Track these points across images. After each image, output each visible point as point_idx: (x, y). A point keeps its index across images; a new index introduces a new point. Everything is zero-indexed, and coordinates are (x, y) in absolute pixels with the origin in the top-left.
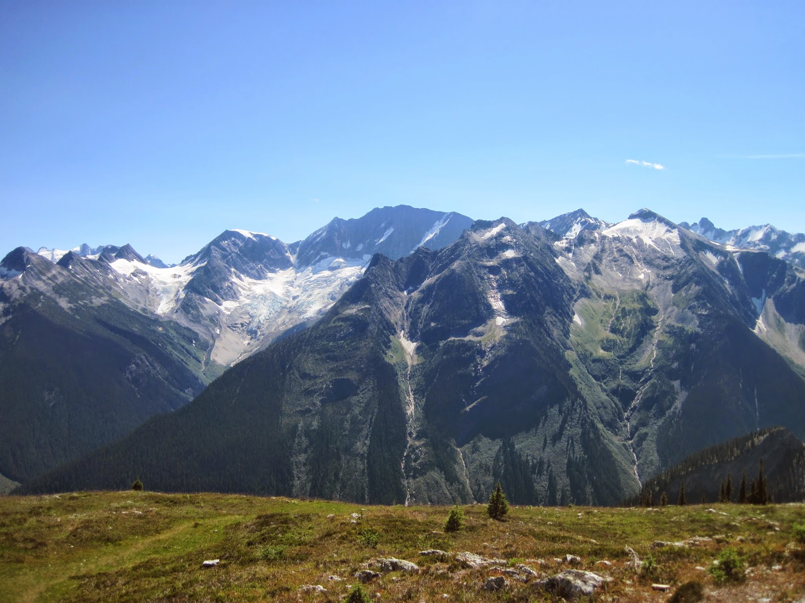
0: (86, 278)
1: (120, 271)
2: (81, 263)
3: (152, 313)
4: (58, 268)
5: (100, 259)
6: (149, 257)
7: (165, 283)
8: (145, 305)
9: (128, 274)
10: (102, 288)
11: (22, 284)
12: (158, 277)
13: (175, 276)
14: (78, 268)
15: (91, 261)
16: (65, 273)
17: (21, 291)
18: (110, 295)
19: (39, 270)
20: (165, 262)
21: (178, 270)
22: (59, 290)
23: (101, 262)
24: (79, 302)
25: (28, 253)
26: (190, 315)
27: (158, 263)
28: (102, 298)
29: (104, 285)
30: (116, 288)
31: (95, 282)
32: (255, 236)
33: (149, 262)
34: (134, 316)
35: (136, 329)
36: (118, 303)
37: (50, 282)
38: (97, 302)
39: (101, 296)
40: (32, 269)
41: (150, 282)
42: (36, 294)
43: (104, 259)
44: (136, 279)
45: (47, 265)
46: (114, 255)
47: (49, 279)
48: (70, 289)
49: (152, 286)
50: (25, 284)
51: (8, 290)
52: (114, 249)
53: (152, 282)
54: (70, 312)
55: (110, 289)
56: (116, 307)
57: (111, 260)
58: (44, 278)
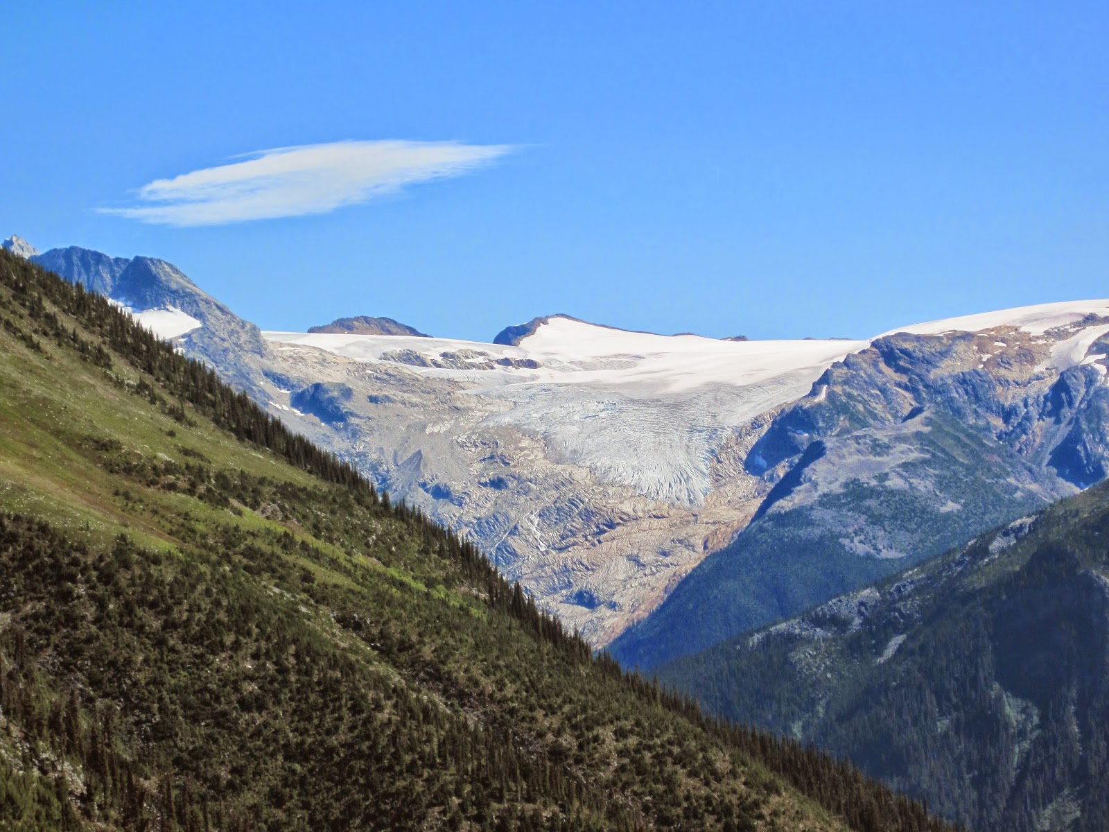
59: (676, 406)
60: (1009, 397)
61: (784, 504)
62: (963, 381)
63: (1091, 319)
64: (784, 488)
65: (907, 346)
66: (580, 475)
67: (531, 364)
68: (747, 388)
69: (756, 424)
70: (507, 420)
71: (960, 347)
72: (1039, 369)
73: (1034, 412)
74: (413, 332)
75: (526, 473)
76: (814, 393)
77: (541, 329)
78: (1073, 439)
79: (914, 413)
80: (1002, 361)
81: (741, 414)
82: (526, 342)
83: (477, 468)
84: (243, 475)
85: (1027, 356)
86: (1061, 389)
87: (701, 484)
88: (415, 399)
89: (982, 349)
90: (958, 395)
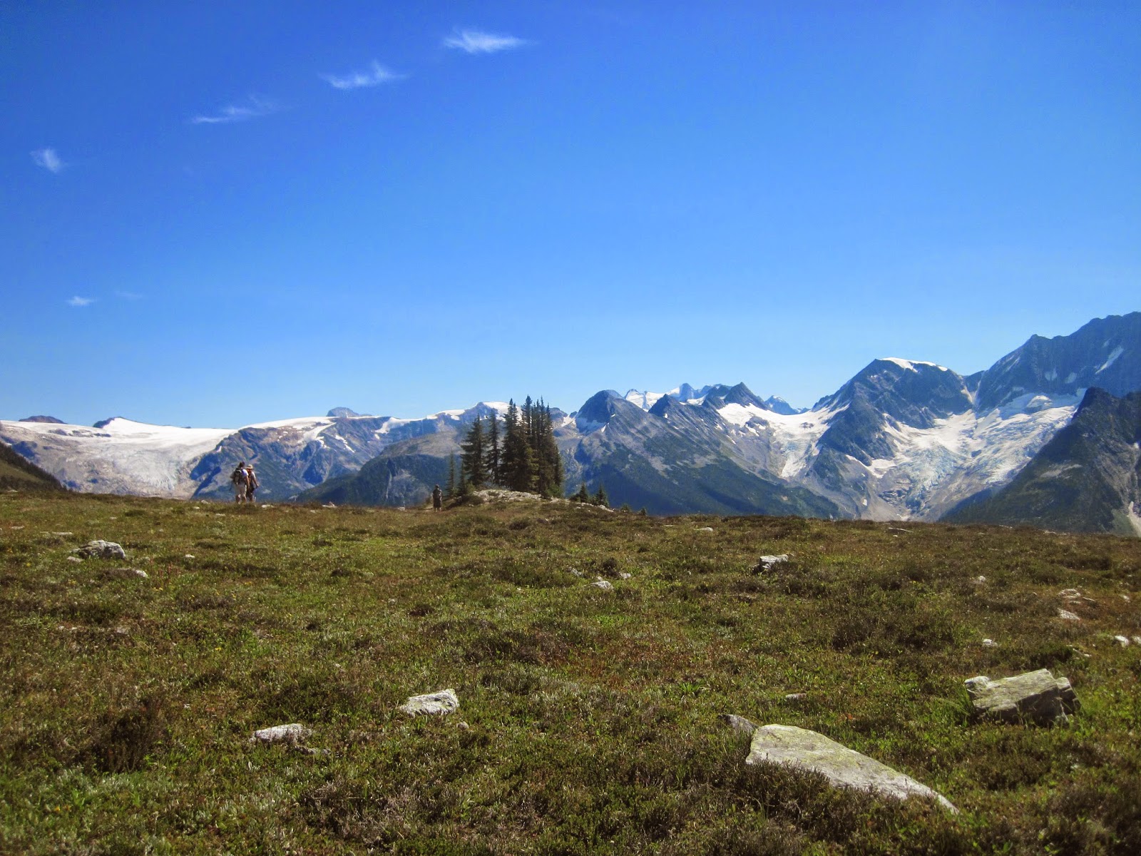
0: (686, 431)
1: (732, 421)
2: (680, 411)
3: (775, 477)
4: (651, 418)
5: (705, 404)
6: (771, 400)
7: (791, 436)
8: (764, 466)
9: (742, 425)
10: (707, 443)
11: (605, 439)
12: (782, 427)
13: (805, 425)
14: (676, 417)
15: (692, 407)
16: (659, 423)
17: (604, 449)
18: (718, 453)
19: (626, 421)
20: (793, 407)
21: (809, 417)
22: (651, 446)
23: (705, 409)
24: (678, 463)
25: (612, 398)
26: (825, 480)
27: (782, 408)
28: (709, 457)
29: (710, 438)
30: (726, 443)
31: (699, 435)
32: (916, 366)
33: (771, 406)
34: (749, 481)
35: (753, 499)
36: (729, 463)
37: (640, 436)
38: (701, 461)
39: (705, 453)
40: (618, 421)
41: (771, 434)
42: (623, 452)
43: (710, 404)
44: (753, 430)
45: (636, 413)
46: (722, 398)
47: (639, 432)
48: (668, 445)
49: (775, 439)
50: (609, 439)
51: (589, 447)
52: (723, 389)
53: (774, 435)
54: (666, 476)
55: (718, 444)
56: (727, 469)
57: (720, 405)
58: (633, 431)
59: (164, 453)
60: (289, 452)
61: (206, 490)
62: (272, 445)
63: (319, 424)
64: (205, 484)
65: (252, 432)
66: (127, 478)
67: (108, 436)
68: (191, 447)
69: (195, 460)
70: (98, 457)
71: (271, 433)
72: (299, 442)
73: (297, 457)
74: (61, 422)
75: (105, 477)
76: (217, 448)
77: (112, 422)
78: (312, 467)
79: (254, 457)
80: (287, 438)
81: (189, 456)
82: (105, 427)
83: (86, 475)
85: (296, 437)
86: (308, 449)
87: (173, 482)
88: (62, 448)
89: (279, 434)
90: (270, 451)
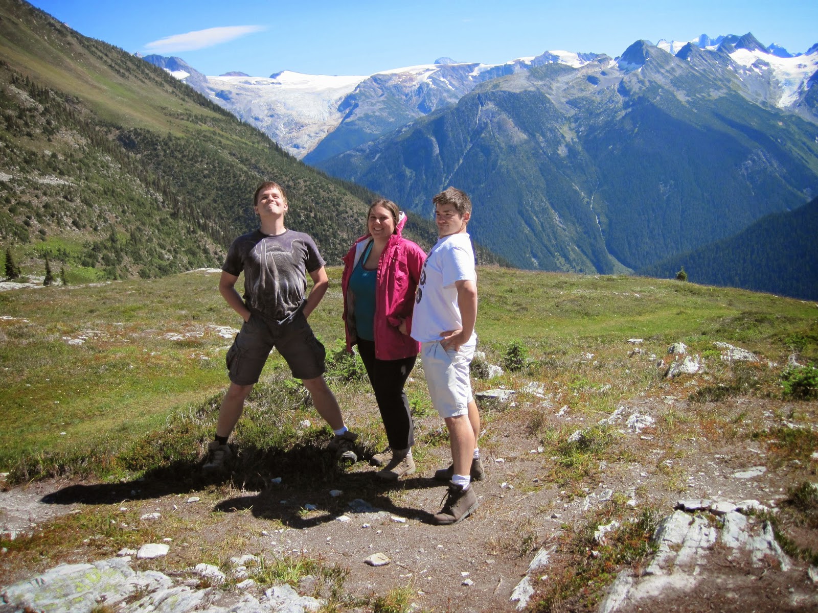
0: (704, 70)
1: (741, 63)
2: (700, 55)
3: (773, 107)
4: (677, 60)
5: (719, 49)
6: (772, 46)
7: (788, 74)
8: (765, 98)
9: (748, 66)
10: (721, 80)
11: (641, 77)
12: (781, 67)
13: (800, 66)
14: (696, 60)
15: (710, 52)
16: (683, 65)
17: (640, 85)
18: (729, 88)
19: (658, 63)
20: (789, 51)
21: (802, 60)
22: (677, 83)
23: (720, 53)
24: (697, 95)
25: (647, 46)
26: (814, 110)
27: (782, 53)
28: (721, 91)
29: (723, 77)
30: (735, 81)
31: (714, 74)
33: (772, 51)
34: (754, 110)
35: (754, 123)
36: (737, 96)
37: (668, 75)
38: (715, 94)
39: (718, 88)
40: (651, 63)
41: (772, 73)
42: (654, 88)
43: (724, 49)
44: (756, 70)
45: (665, 56)
46: (734, 45)
47: (667, 71)
48: (689, 82)
49: (774, 77)
50: (645, 77)
51: (629, 84)
52: (734, 38)
53: (774, 73)
54: (688, 106)
55: (729, 81)
56: (736, 100)
57: (731, 50)
58: (662, 71)
59: (319, 94)
60: (407, 91)
61: (348, 120)
62: (395, 86)
63: (428, 70)
64: (348, 116)
65: (380, 77)
66: (294, 113)
67: (280, 84)
68: (338, 89)
69: (340, 99)
70: (274, 99)
71: (394, 77)
72: (414, 83)
73: (413, 94)
74: (248, 75)
75: (279, 113)
76: (356, 90)
77: (282, 74)
78: (424, 101)
79: (382, 95)
80: (405, 81)
81: (336, 96)
82: (278, 78)
83: (266, 112)
84: (202, 115)
85: (411, 80)
86: (420, 88)
87: (326, 115)
88: (249, 94)
89: (399, 78)
90: (394, 90)
